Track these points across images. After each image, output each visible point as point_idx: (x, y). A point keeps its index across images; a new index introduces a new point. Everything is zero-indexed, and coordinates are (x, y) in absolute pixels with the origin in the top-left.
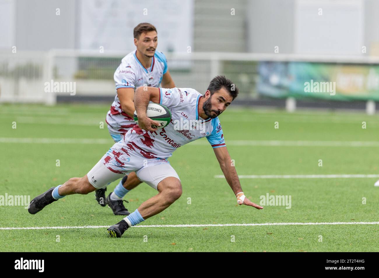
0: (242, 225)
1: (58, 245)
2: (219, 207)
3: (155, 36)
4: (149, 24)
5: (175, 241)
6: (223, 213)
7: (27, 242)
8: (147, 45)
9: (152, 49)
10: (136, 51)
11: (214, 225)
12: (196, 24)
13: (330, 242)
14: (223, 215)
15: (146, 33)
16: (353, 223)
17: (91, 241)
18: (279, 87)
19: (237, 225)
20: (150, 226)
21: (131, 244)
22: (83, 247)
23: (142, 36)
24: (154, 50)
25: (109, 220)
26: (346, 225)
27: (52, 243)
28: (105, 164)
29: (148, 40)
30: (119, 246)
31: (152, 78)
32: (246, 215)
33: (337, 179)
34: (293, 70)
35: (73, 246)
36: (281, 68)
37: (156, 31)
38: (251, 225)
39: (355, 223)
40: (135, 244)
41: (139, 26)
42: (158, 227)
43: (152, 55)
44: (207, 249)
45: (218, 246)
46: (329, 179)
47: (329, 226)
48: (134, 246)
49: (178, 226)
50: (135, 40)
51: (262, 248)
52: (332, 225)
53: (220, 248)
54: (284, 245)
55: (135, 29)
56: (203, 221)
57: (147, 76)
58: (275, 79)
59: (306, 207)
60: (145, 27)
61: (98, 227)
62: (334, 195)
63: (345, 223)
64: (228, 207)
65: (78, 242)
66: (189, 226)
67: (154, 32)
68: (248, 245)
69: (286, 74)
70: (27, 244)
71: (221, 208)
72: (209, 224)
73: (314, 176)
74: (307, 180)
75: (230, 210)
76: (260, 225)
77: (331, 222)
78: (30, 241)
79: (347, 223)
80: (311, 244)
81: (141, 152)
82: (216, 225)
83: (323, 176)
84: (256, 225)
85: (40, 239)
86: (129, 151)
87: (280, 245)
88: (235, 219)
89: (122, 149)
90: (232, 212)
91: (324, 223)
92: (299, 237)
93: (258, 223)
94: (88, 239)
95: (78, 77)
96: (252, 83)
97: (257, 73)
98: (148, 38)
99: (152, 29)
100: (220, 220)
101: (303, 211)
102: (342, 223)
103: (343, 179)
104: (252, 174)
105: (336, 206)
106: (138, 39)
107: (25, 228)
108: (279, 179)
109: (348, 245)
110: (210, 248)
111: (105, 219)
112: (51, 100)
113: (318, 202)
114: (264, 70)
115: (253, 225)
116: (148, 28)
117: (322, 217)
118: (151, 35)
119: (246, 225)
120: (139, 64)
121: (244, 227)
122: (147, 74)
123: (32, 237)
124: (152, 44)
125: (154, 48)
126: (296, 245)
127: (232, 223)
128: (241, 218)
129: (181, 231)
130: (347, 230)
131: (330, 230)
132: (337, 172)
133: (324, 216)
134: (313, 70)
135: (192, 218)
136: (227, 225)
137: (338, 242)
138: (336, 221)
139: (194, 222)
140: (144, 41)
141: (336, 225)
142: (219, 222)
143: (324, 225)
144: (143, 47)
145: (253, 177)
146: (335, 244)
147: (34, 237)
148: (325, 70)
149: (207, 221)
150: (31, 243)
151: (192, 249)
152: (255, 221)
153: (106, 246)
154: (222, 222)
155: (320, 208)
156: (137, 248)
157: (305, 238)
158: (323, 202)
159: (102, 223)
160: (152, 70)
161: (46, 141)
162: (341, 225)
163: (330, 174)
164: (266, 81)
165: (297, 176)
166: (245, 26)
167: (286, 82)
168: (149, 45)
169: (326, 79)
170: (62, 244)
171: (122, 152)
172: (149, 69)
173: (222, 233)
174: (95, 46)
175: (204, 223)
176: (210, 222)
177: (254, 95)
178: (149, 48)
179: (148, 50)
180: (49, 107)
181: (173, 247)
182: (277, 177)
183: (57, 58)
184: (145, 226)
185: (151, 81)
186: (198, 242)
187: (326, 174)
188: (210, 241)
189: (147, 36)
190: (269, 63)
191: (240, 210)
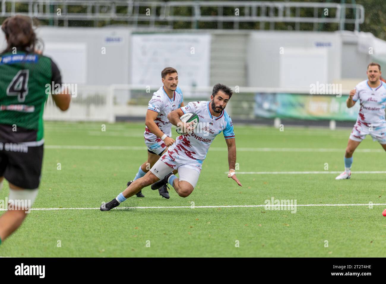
0: (244, 206)
1: (117, 220)
2: (229, 194)
3: (176, 76)
4: (172, 68)
5: (198, 217)
6: (231, 198)
7: (95, 218)
8: (171, 82)
9: (174, 85)
10: (163, 86)
11: (225, 206)
12: (212, 67)
13: (305, 218)
14: (231, 199)
15: (170, 74)
16: (320, 205)
17: (140, 217)
18: (269, 111)
19: (241, 206)
20: (181, 207)
21: (168, 219)
22: (135, 222)
23: (168, 76)
24: (176, 86)
25: (153, 203)
26: (316, 206)
27: (113, 219)
28: (162, 160)
29: (171, 79)
30: (159, 221)
31: (174, 105)
32: (247, 199)
33: (310, 174)
34: (279, 98)
35: (128, 220)
36: (270, 97)
37: (177, 73)
38: (250, 206)
39: (322, 205)
40: (171, 219)
41: (165, 69)
42: (186, 208)
43: (175, 89)
44: (220, 223)
45: (227, 221)
46: (305, 174)
47: (305, 207)
48: (170, 221)
49: (200, 207)
50: (162, 79)
51: (258, 223)
52: (307, 206)
53: (230, 222)
54: (273, 220)
55: (162, 72)
56: (218, 204)
57: (171, 104)
58: (266, 105)
59: (288, 194)
60: (169, 70)
61: (145, 208)
62: (308, 186)
63: (315, 205)
64: (235, 194)
65: (131, 218)
66: (207, 207)
67: (176, 73)
68: (249, 220)
69: (274, 102)
70: (96, 219)
71: (230, 195)
72: (221, 205)
73: (294, 173)
74: (288, 175)
75: (236, 196)
76: (257, 206)
77: (306, 204)
78: (98, 217)
79: (317, 205)
80: (292, 220)
81: (185, 152)
82: (226, 207)
83: (300, 173)
84: (254, 206)
85: (105, 216)
86: (179, 151)
87: (271, 220)
88: (240, 202)
89: (175, 149)
90: (237, 197)
91: (301, 205)
92: (284, 214)
93: (255, 205)
94: (138, 216)
95: (130, 104)
96: (251, 108)
97: (254, 101)
98: (172, 78)
99: (174, 71)
100: (229, 203)
101: (286, 197)
102: (313, 205)
103: (314, 174)
104: (251, 171)
105: (309, 193)
106: (165, 79)
107: (94, 209)
108: (270, 174)
109: (317, 220)
110: (222, 222)
111: (150, 202)
112: (112, 119)
113: (296, 190)
114: (259, 99)
115: (252, 206)
116: (171, 71)
117: (299, 201)
118: (173, 75)
119: (247, 206)
120: (166, 96)
121: (246, 208)
122: (171, 103)
123: (99, 214)
124: (175, 81)
125: (176, 84)
126: (282, 220)
127: (237, 205)
128: (243, 202)
129: (202, 211)
130: (317, 210)
131: (305, 210)
132: (310, 169)
133: (301, 200)
134: (292, 99)
135: (210, 201)
136: (234, 206)
137: (311, 218)
138: (309, 204)
139: (211, 204)
140: (169, 80)
141: (309, 206)
142: (229, 205)
143: (301, 206)
144: (169, 83)
145: (252, 173)
146: (308, 220)
147: (100, 215)
148: (301, 99)
149: (220, 204)
150: (98, 219)
151: (210, 223)
152: (253, 204)
153: (150, 221)
154: (230, 204)
155: (298, 194)
156: (171, 222)
157: (288, 215)
158: (300, 190)
159: (147, 205)
160: (174, 100)
161: (108, 148)
162: (313, 206)
163: (305, 171)
164: (260, 106)
165: (282, 173)
166: (246, 68)
167: (274, 107)
168: (172, 83)
169: (302, 105)
170: (120, 219)
171: (174, 151)
172: (172, 99)
173: (231, 212)
174: (142, 82)
175: (218, 205)
176: (222, 204)
177: (252, 117)
178: (172, 84)
179: (172, 86)
180: (110, 124)
181: (197, 222)
182: (268, 173)
183: (116, 90)
184: (177, 207)
185: (174, 107)
186: (214, 218)
187: (302, 171)
188: (222, 218)
189: (171, 76)
190: (262, 94)
191: (243, 196)
